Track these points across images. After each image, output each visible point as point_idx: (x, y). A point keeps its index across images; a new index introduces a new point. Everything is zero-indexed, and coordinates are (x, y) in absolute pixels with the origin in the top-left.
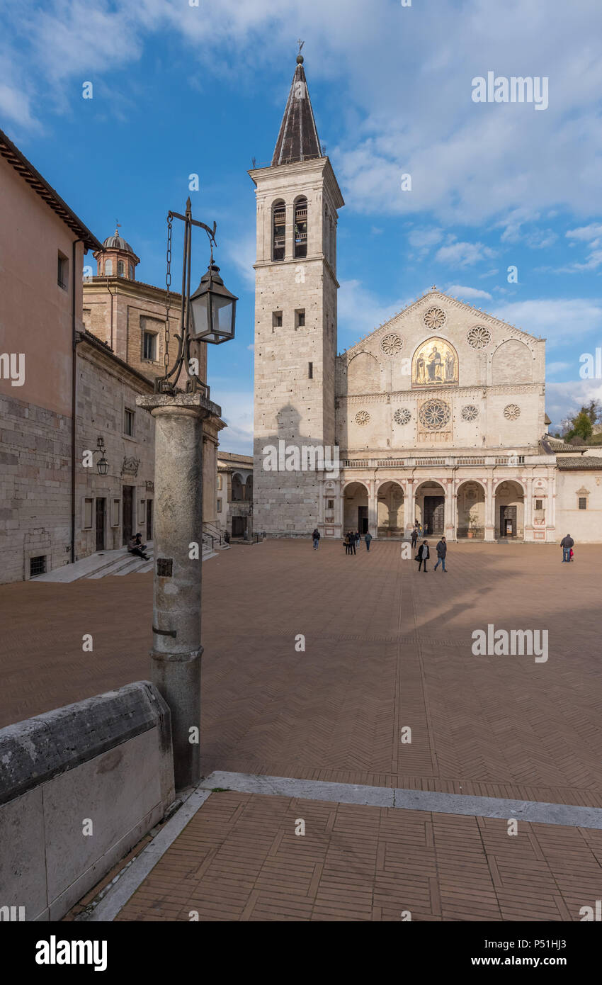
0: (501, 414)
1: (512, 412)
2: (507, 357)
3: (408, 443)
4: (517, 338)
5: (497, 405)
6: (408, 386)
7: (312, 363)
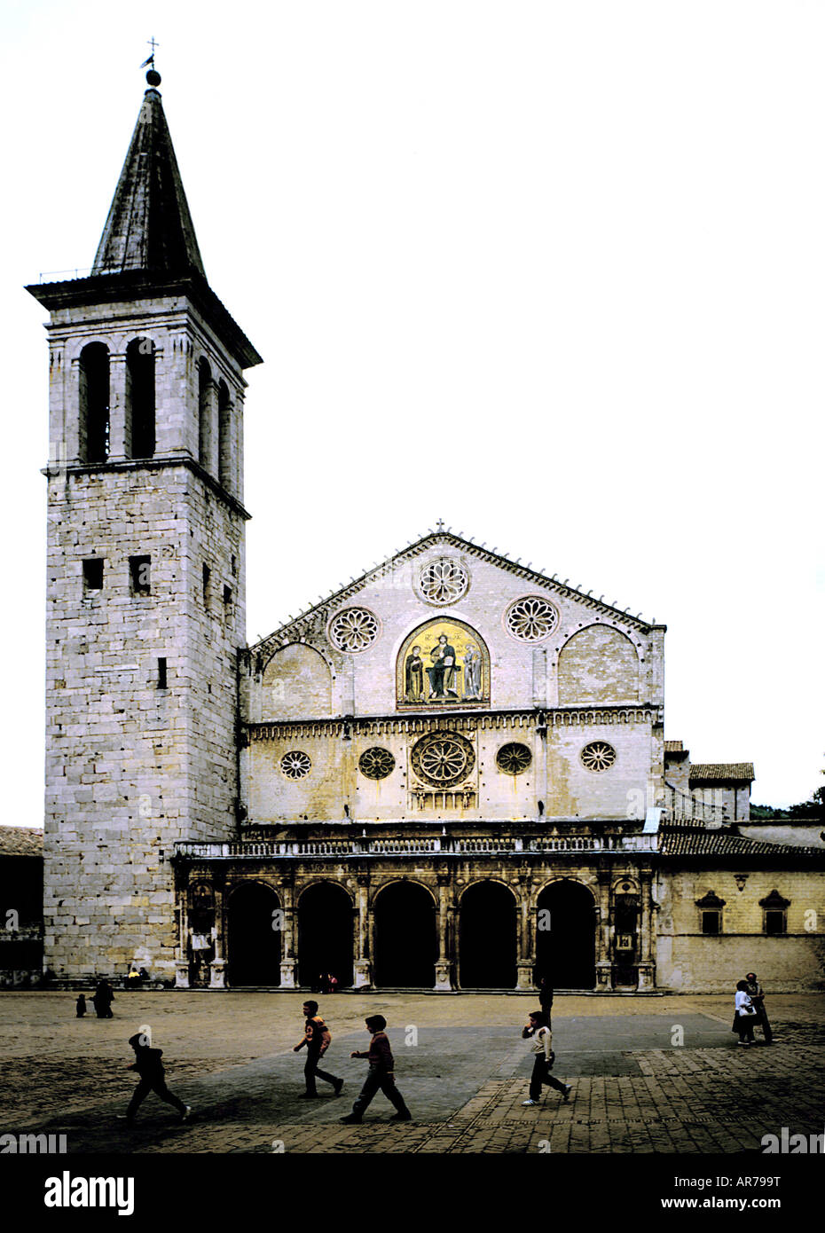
0: (576, 760)
1: (601, 755)
2: (588, 655)
3: (390, 812)
4: (609, 621)
5: (568, 744)
6: (388, 707)
7: (165, 659)
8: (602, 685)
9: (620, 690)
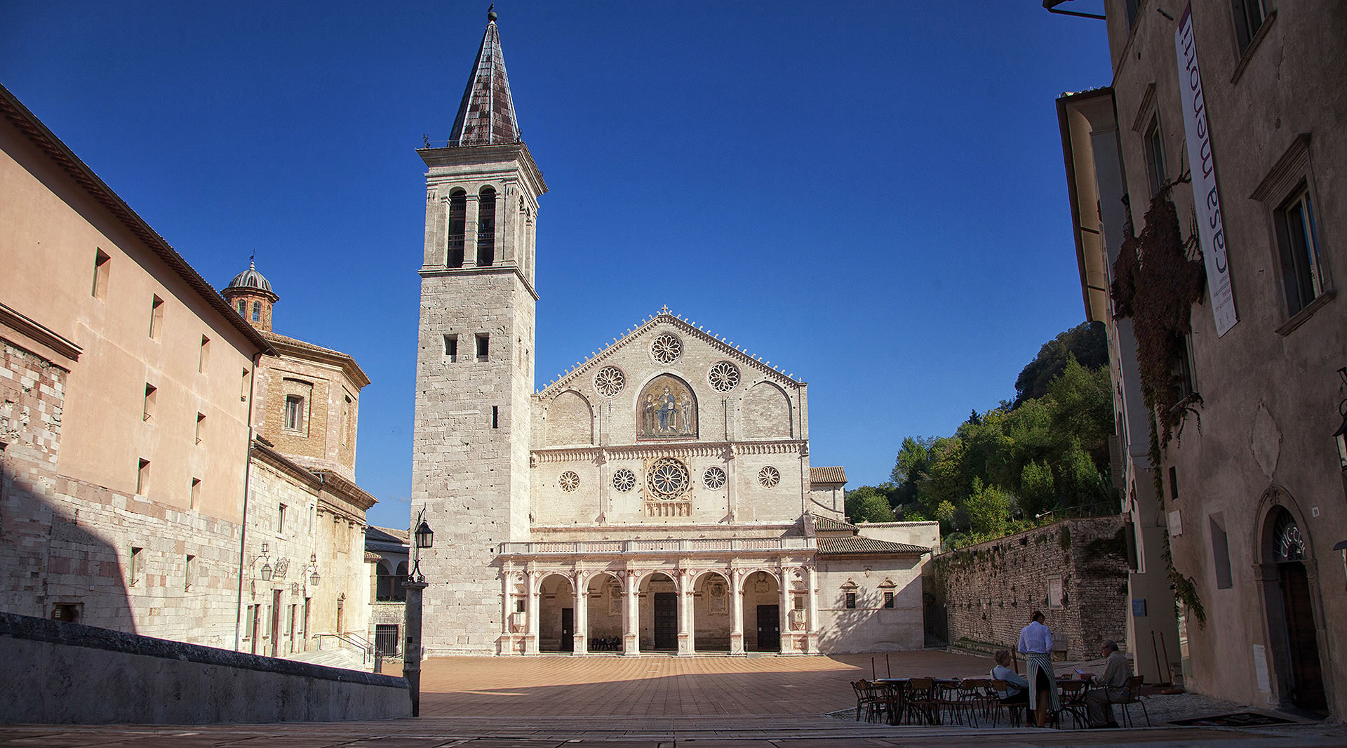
0: (755, 479)
1: (771, 476)
2: (760, 403)
3: (632, 517)
4: (772, 380)
5: (749, 468)
6: (630, 439)
7: (497, 407)
8: (767, 424)
9: (781, 429)
